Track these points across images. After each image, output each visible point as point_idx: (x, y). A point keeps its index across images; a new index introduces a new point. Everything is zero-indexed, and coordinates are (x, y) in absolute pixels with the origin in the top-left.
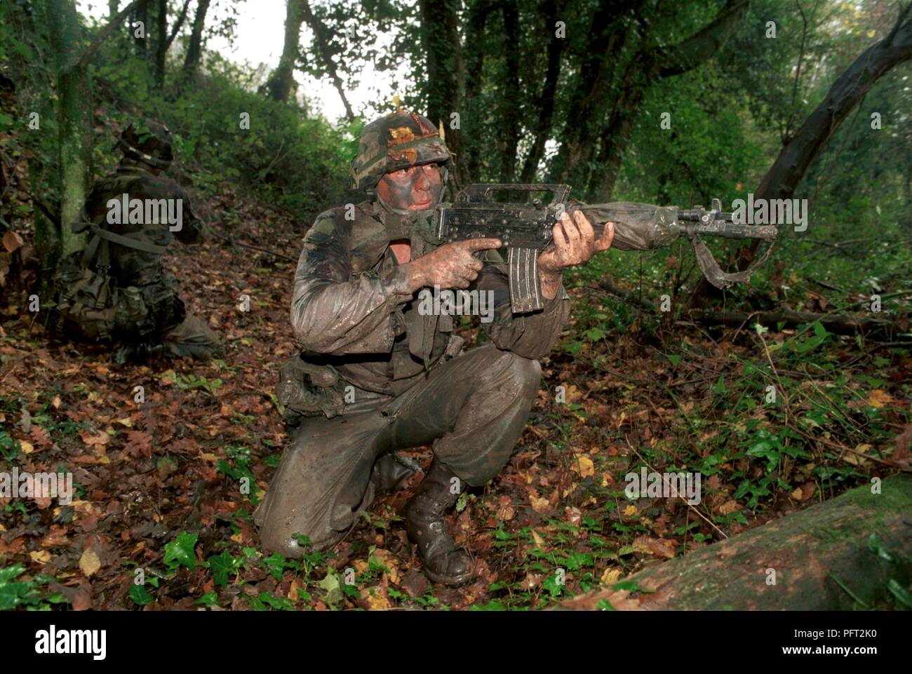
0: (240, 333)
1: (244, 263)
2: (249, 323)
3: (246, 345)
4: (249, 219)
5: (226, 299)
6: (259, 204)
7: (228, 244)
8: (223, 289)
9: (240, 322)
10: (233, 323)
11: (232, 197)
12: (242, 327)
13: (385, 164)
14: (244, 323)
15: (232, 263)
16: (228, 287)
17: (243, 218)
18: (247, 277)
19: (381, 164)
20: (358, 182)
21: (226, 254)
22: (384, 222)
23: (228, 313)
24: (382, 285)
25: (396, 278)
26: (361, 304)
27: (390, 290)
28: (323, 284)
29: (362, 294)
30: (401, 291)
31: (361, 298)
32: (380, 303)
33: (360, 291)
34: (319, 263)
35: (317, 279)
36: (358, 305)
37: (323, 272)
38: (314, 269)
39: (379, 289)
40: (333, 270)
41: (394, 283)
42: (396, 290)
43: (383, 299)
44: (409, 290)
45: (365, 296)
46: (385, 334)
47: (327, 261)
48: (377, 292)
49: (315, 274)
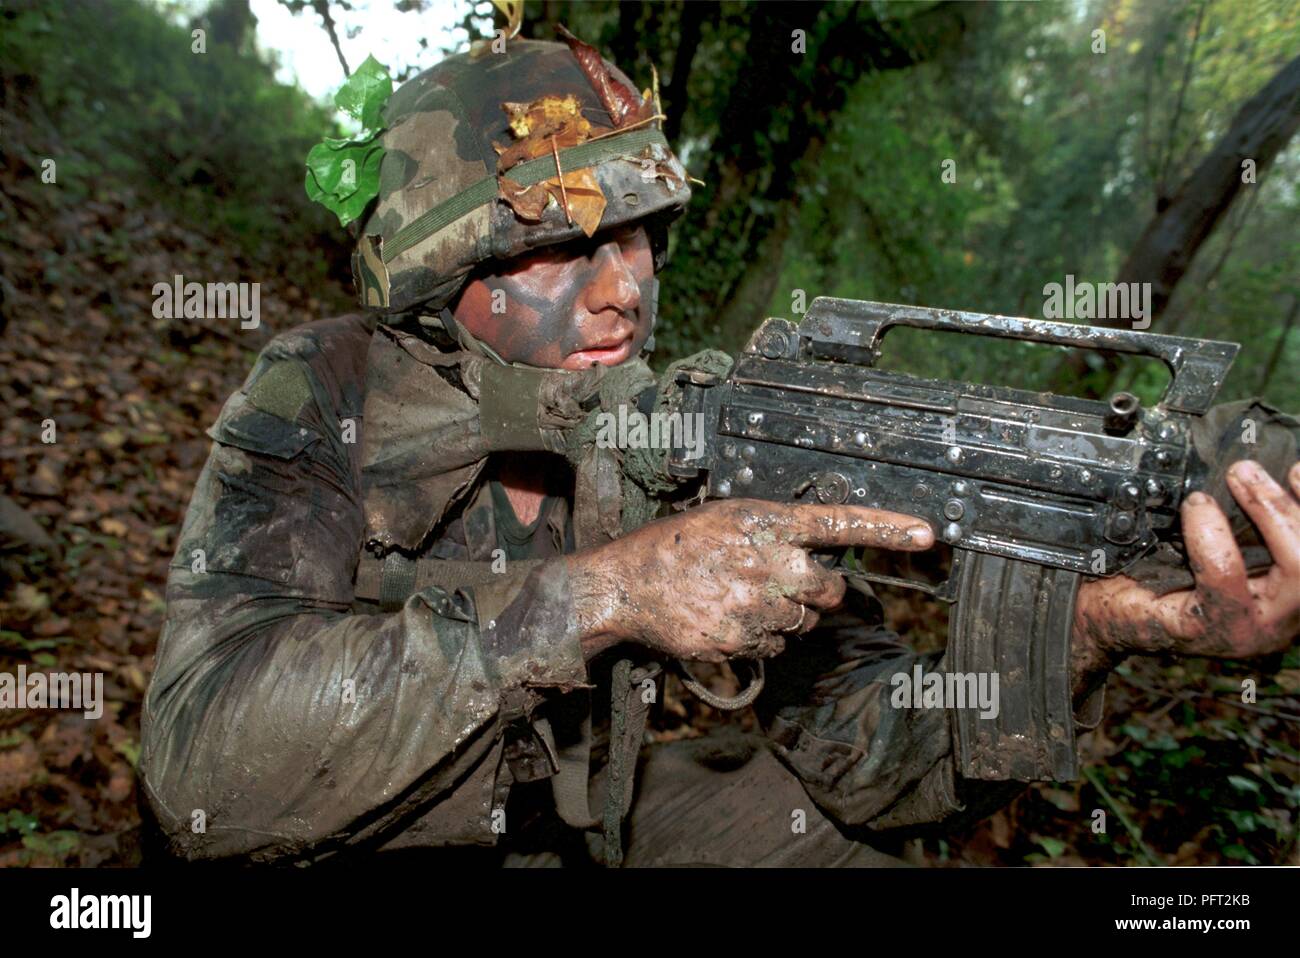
0: (104, 501)
1: (133, 337)
2: (127, 477)
3: (113, 535)
4: (152, 252)
5: (81, 420)
6: (177, 222)
7: (102, 300)
8: (81, 397)
9: (108, 473)
10: (88, 479)
11: (121, 207)
12: (110, 487)
13: (484, 230)
14: (115, 478)
15: (108, 339)
16: (94, 394)
17: (139, 248)
18: (137, 368)
19: (469, 228)
20: (387, 286)
21: (99, 320)
22: (475, 390)
23: (82, 454)
24: (485, 648)
25: (533, 621)
26: (408, 723)
27: (512, 668)
28: (261, 617)
29: (409, 686)
30: (549, 674)
31: (406, 702)
32: (474, 726)
33: (405, 678)
34: (253, 531)
35: (241, 597)
36: (394, 730)
37: (264, 565)
38: (237, 551)
39: (472, 664)
40: (301, 556)
41: (527, 642)
42: (537, 670)
43: (484, 706)
44: (580, 664)
45: (421, 691)
46: (485, 794)
47: (282, 521)
48: (466, 679)
49: (237, 572)
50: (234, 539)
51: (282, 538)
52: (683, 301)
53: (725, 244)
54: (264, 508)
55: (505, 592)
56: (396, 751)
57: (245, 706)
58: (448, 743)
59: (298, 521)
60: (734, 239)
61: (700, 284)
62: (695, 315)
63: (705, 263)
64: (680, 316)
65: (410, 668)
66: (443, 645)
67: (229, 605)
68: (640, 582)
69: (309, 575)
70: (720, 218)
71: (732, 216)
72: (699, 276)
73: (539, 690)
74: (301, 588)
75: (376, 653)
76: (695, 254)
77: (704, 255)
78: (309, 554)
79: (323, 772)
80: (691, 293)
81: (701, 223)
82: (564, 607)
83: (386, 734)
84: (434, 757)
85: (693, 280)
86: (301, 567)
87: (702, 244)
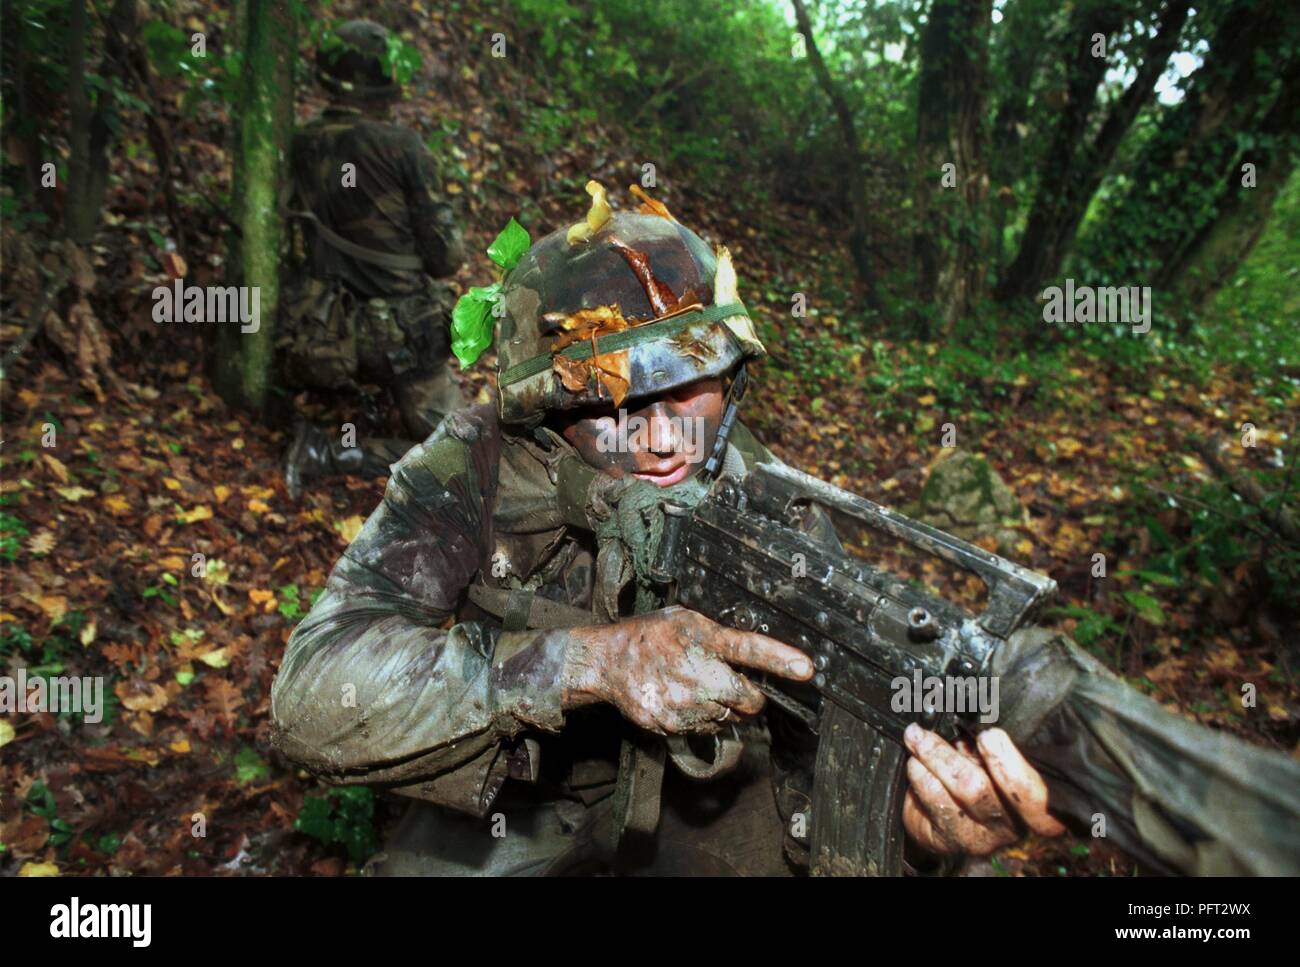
24: (492, 680)
25: (530, 671)
26: (425, 712)
27: (507, 700)
28: (376, 606)
29: (433, 688)
30: (533, 712)
31: (428, 697)
32: (468, 731)
33: (431, 680)
34: (394, 543)
35: (369, 589)
36: (413, 714)
37: (394, 570)
38: (379, 554)
39: (481, 688)
40: (420, 570)
41: (523, 685)
42: (522, 706)
43: (479, 721)
44: (558, 711)
45: (440, 694)
46: (480, 778)
47: (415, 542)
48: (471, 698)
49: (375, 570)
50: (381, 545)
51: (411, 553)
52: (1129, 252)
53: (1194, 187)
54: (408, 531)
55: (518, 644)
56: (410, 727)
57: (332, 663)
58: (446, 736)
59: (426, 545)
60: (1207, 182)
61: (1153, 234)
62: (1143, 268)
63: (1165, 209)
64: (1122, 269)
65: (437, 676)
66: (466, 668)
67: (359, 591)
68: (615, 666)
69: (421, 585)
70: (1191, 158)
71: (1209, 154)
72: (1154, 225)
73: (521, 721)
74: (412, 593)
75: (423, 657)
76: (1153, 199)
77: (1165, 201)
78: (426, 570)
79: (361, 725)
80: (1140, 244)
81: (1166, 162)
82: (556, 667)
83: (408, 714)
84: (434, 742)
85: (1146, 229)
86: (417, 577)
87: (1162, 188)
